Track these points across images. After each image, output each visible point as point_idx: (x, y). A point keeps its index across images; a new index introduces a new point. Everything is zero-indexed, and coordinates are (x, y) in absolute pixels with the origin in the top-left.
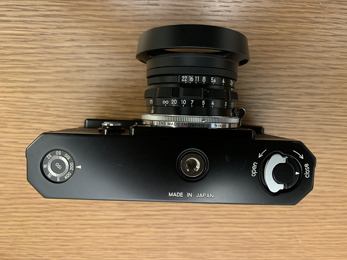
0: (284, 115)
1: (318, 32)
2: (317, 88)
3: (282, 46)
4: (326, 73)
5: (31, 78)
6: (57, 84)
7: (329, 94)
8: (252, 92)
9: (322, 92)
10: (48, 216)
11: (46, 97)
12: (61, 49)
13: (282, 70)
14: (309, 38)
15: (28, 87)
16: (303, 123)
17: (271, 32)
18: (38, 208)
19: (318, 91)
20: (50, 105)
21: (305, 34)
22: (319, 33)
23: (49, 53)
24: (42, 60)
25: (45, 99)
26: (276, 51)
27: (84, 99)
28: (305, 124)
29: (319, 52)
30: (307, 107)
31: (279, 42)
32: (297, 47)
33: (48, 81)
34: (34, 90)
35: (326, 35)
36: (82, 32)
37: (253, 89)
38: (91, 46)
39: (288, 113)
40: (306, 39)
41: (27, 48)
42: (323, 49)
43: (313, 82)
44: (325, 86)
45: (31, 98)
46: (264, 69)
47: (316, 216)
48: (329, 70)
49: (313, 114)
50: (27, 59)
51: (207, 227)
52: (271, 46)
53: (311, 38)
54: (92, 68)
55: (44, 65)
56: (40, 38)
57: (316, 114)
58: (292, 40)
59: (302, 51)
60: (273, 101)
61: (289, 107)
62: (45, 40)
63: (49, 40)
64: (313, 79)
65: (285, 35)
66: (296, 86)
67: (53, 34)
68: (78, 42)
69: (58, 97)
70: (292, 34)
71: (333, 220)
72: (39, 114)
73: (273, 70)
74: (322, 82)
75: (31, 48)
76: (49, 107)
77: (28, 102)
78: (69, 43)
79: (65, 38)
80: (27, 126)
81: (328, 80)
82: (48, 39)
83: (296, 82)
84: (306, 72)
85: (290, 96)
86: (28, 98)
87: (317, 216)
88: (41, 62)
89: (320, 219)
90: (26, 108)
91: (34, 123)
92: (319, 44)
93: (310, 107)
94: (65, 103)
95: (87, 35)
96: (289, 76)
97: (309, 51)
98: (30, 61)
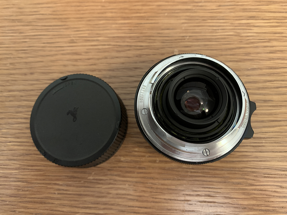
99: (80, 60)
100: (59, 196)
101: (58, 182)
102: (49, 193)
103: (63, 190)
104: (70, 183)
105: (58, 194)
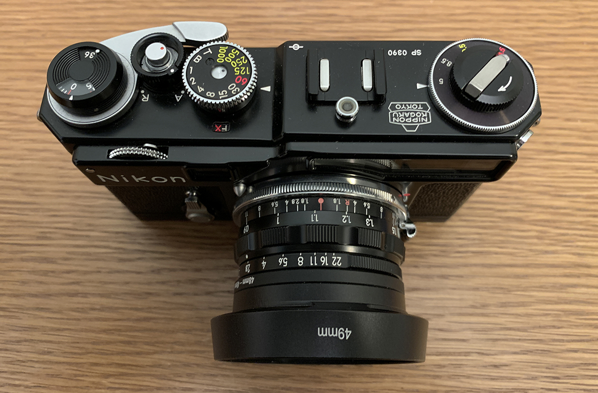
0: (98, 222)
1: (27, 380)
2: (33, 272)
3: (96, 353)
4: (15, 301)
5: (574, 293)
6: (524, 282)
7: (11, 260)
8: (156, 265)
9: (24, 264)
10: (534, 36)
11: (544, 256)
12: (517, 350)
13: (98, 307)
14: (44, 368)
15: (578, 276)
16: (62, 207)
17: (117, 381)
18: (554, 51)
19: (31, 265)
20: (535, 241)
21: (52, 376)
22: (24, 378)
23: (540, 341)
24: (554, 327)
25: (547, 252)
26: (108, 343)
27: (473, 252)
28: (59, 204)
29: (26, 341)
30: (53, 236)
31: (103, 361)
32: (67, 350)
33: (541, 287)
34: (567, 271)
35: (13, 373)
36: (479, 382)
37: (153, 271)
38: (460, 354)
39: (90, 225)
40: (50, 366)
41: (584, 351)
42: (19, 346)
43: (41, 283)
44: (18, 276)
45: (574, 254)
46: (131, 309)
47: (44, 37)
48: (9, 307)
49: (42, 223)
50: (583, 331)
51: (244, 16)
52: (118, 353)
53: (40, 368)
54: (458, 311)
55: (549, 318)
56: (559, 371)
57: (37, 223)
58: (77, 364)
59: (59, 343)
60: (116, 248)
61: (87, 236)
62: (550, 367)
63: (542, 367)
64: (41, 289)
65: (90, 374)
66: (73, 277)
67: (534, 378)
68: (486, 362)
69: (522, 256)
70: (76, 375)
71: (13, 28)
72: (558, 224)
73: (116, 306)
74: (24, 283)
75: (576, 351)
76: (538, 238)
77: (577, 246)
78: (504, 362)
79: (512, 370)
80: (579, 202)
81: (12, 287)
82: (544, 370)
83: (73, 283)
84: (52, 303)
85: (84, 257)
86: (579, 254)
87: (43, 35)
88: (556, 324)
89: (38, 31)
90: (582, 236)
91: (565, 208)
92: (26, 357)
93: (48, 235)
94: (508, 245)
95: (468, 377)
96: (85, 295)
97: (45, 343)
98: (577, 326)
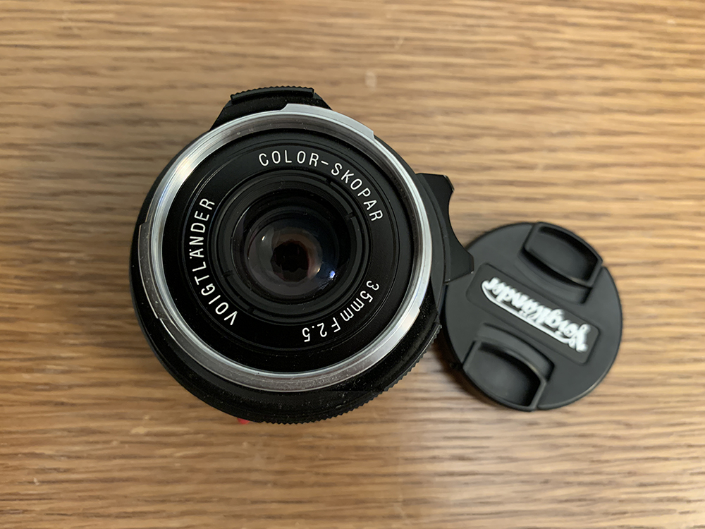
99: (93, 88)
100: (45, 489)
101: (38, 450)
102: (12, 483)
103: (57, 470)
104: (77, 448)
105: (43, 482)
